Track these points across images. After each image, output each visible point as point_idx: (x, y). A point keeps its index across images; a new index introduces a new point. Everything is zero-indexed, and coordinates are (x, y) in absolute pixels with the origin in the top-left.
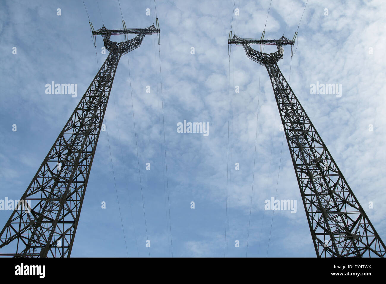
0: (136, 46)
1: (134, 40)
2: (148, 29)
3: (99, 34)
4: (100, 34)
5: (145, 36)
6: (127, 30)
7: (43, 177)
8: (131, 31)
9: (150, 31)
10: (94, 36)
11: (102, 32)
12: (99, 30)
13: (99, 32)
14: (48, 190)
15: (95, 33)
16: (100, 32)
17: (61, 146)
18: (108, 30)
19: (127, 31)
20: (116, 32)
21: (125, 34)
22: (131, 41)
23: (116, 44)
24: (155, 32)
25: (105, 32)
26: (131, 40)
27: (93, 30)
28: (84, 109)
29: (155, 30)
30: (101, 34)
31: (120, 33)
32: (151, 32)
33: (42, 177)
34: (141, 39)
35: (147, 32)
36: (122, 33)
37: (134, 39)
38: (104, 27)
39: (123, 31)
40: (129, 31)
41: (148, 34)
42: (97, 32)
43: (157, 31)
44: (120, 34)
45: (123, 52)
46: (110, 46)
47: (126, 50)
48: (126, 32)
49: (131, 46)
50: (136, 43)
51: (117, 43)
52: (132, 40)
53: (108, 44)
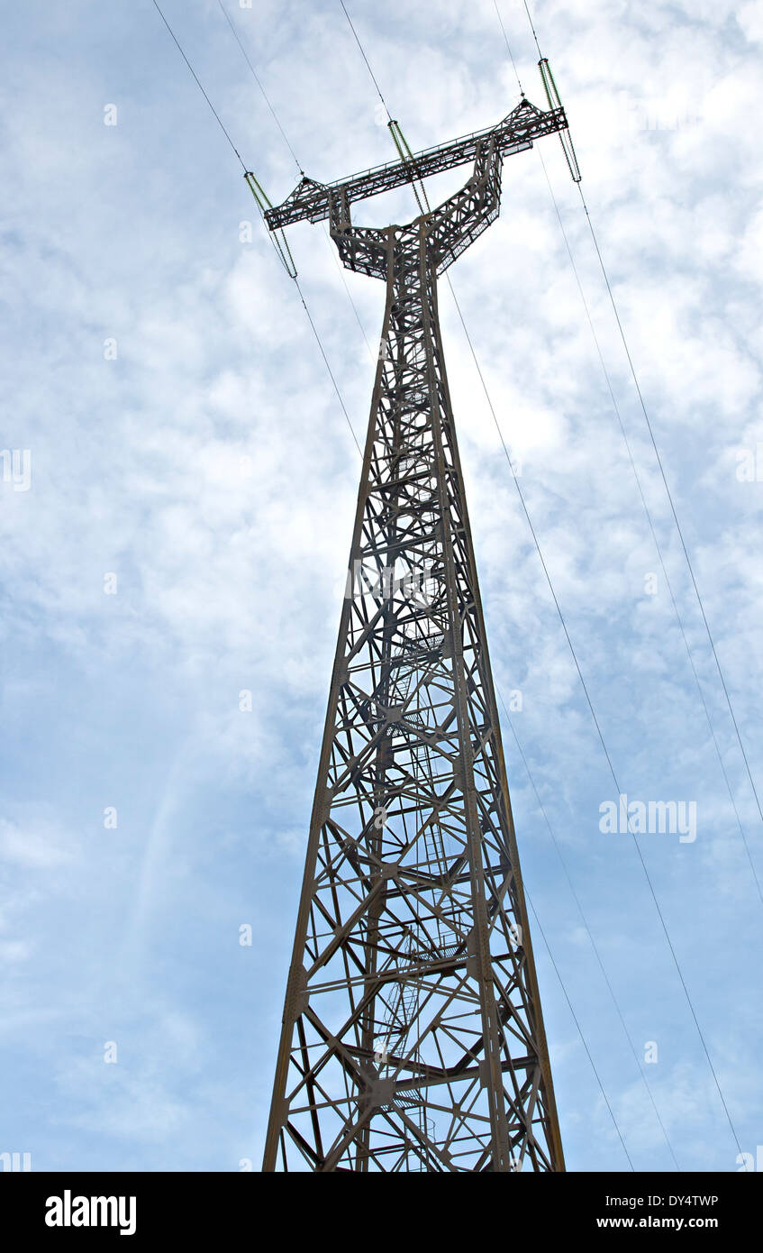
0: (485, 216)
1: (467, 192)
2: (505, 125)
3: (297, 218)
4: (301, 214)
5: (504, 160)
6: (414, 161)
7: (332, 881)
8: (435, 159)
9: (522, 133)
10: (278, 231)
11: (304, 206)
12: (291, 200)
13: (291, 209)
14: (358, 937)
15: (276, 219)
16: (297, 204)
17: (353, 731)
18: (331, 189)
19: (415, 167)
20: (369, 184)
21: (410, 180)
22: (455, 202)
23: (398, 235)
24: (543, 130)
25: (319, 200)
26: (454, 197)
27: (267, 207)
28: (378, 547)
29: (541, 117)
30: (303, 212)
31: (389, 184)
32: (527, 135)
33: (327, 881)
34: (496, 180)
35: (507, 142)
36: (394, 182)
37: (468, 187)
38: (306, 181)
39: (397, 173)
40: (426, 160)
41: (515, 149)
42: (285, 208)
43: (555, 121)
44: (390, 186)
45: (437, 260)
46: (373, 250)
47: (448, 247)
48: (413, 170)
49: (463, 222)
50: (479, 205)
51: (398, 228)
52: (461, 193)
53: (355, 248)
